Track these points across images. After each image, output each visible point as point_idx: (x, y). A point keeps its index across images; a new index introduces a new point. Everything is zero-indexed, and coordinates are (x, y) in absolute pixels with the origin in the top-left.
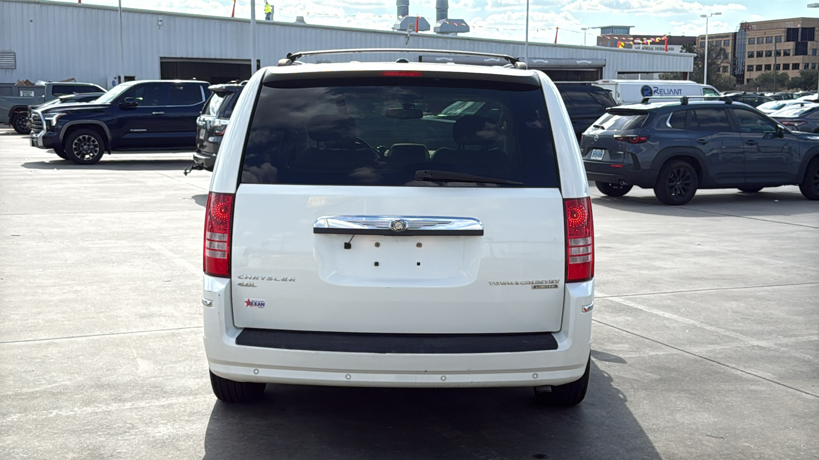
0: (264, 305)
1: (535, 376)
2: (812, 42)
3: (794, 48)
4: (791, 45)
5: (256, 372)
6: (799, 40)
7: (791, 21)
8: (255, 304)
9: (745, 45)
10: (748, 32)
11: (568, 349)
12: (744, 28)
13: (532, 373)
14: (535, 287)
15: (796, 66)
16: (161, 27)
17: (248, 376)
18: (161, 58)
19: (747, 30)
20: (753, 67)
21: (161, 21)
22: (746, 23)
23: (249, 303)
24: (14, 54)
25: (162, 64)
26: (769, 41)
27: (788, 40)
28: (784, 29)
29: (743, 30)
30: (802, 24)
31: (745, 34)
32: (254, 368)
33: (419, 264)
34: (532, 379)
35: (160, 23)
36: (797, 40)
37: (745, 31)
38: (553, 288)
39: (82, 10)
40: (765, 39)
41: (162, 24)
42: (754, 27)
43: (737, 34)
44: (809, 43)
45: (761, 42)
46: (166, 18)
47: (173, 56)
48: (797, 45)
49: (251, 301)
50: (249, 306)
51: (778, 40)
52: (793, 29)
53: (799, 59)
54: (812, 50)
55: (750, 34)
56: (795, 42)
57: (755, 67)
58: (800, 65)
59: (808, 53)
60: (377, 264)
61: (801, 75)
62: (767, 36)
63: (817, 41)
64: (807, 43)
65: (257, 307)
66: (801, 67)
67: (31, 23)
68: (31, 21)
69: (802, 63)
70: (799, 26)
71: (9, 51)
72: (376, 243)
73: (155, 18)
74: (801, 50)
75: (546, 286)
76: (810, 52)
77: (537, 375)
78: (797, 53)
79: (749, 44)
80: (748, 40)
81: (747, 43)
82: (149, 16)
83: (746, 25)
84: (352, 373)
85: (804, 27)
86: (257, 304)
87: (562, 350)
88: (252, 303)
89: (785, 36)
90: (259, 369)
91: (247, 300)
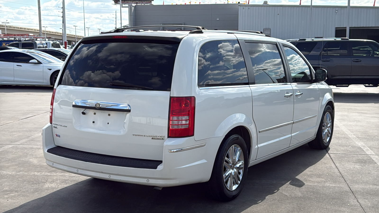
1: (148, 181)
11: (161, 170)
13: (147, 179)
14: (152, 138)
16: (337, 13)
18: (336, 28)
21: (337, 10)
23: (57, 135)
24: (270, 29)
25: (336, 31)
34: (146, 182)
35: (336, 11)
38: (161, 140)
39: (301, 8)
41: (338, 12)
46: (340, 9)
47: (342, 27)
60: (94, 122)
65: (58, 137)
67: (278, 15)
68: (278, 14)
71: (268, 28)
73: (334, 9)
75: (158, 138)
77: (149, 180)
82: (331, 9)
87: (159, 170)
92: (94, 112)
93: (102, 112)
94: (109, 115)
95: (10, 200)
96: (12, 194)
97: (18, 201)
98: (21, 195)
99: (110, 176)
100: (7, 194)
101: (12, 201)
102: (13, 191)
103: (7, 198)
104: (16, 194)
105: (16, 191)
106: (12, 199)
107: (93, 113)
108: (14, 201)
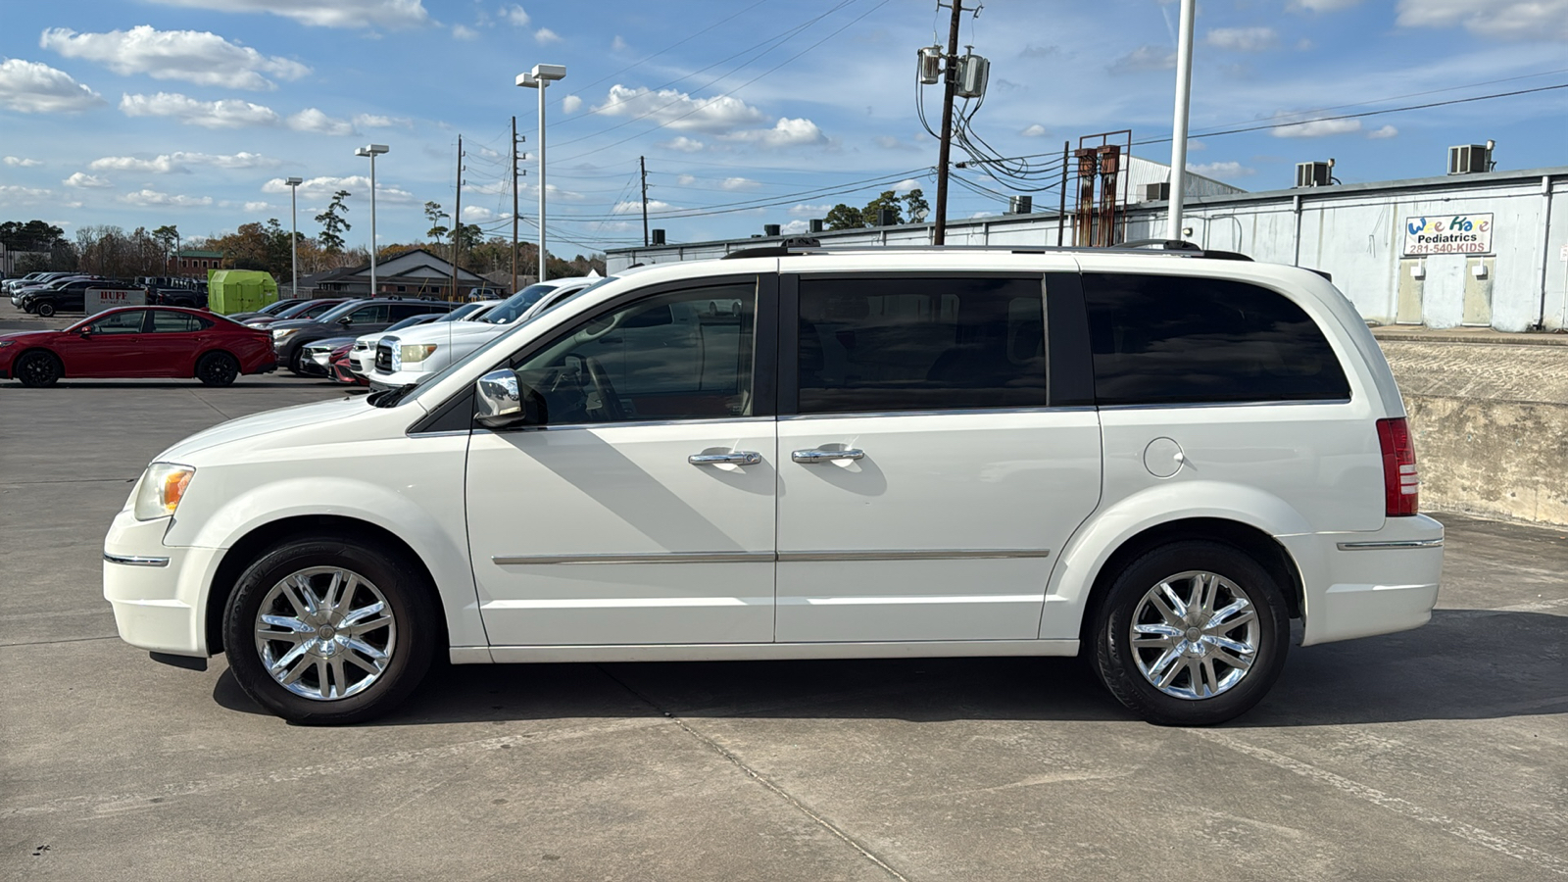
95: (1530, 736)
96: (1514, 750)
97: (1507, 729)
98: (1490, 739)
100: (1530, 751)
101: (1523, 732)
102: (1508, 756)
103: (1535, 743)
104: (1500, 747)
105: (1497, 752)
106: (1523, 737)
108: (1518, 731)
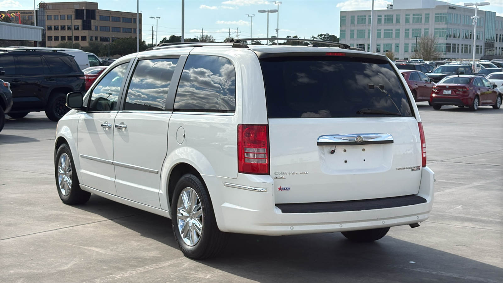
0: (289, 189)
2: (95, 21)
3: (82, 24)
4: (79, 22)
5: (292, 228)
6: (85, 18)
7: (78, 4)
8: (284, 189)
9: (44, 20)
10: (46, 10)
12: (43, 7)
14: (413, 170)
15: (84, 38)
17: (288, 231)
19: (45, 9)
20: (52, 38)
22: (44, 3)
26: (62, 18)
27: (77, 18)
28: (73, 10)
29: (43, 9)
30: (86, 7)
31: (44, 12)
32: (290, 226)
33: (364, 160)
36: (84, 19)
37: (44, 9)
38: (419, 170)
40: (59, 17)
42: (51, 7)
43: (38, 11)
44: (92, 21)
45: (56, 18)
48: (84, 21)
49: (282, 187)
50: (280, 190)
51: (69, 17)
52: (80, 10)
53: (85, 33)
54: (94, 27)
55: (48, 12)
56: (82, 20)
57: (53, 38)
58: (87, 38)
59: (92, 29)
60: (346, 162)
61: (89, 45)
62: (61, 14)
63: (97, 20)
64: (91, 21)
65: (285, 191)
66: (88, 39)
69: (88, 36)
70: (84, 8)
72: (344, 150)
74: (87, 26)
75: (416, 169)
76: (93, 28)
78: (84, 29)
79: (48, 20)
80: (46, 16)
81: (46, 19)
83: (44, 5)
84: (343, 223)
85: (87, 9)
86: (285, 189)
88: (282, 188)
89: (74, 15)
90: (293, 226)
91: (279, 187)
92: (343, 148)
93: (354, 148)
94: (364, 150)
99: (383, 222)
107: (343, 151)
